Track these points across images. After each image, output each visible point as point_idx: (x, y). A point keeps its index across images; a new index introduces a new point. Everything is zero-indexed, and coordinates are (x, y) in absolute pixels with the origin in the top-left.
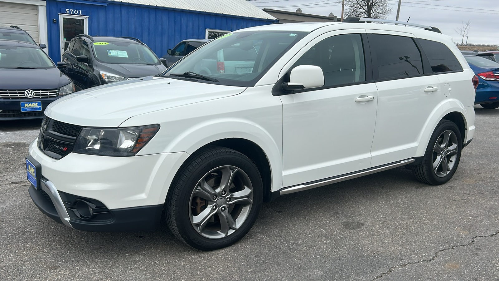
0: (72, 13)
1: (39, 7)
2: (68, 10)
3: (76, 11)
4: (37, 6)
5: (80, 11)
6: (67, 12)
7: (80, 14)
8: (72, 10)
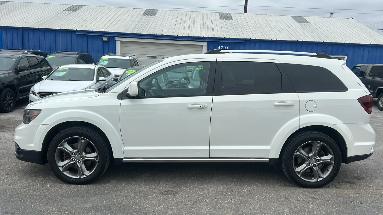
0: (222, 49)
1: (203, 46)
2: (220, 47)
3: (225, 47)
4: (202, 45)
5: (227, 47)
6: (219, 48)
7: (227, 49)
8: (222, 47)
